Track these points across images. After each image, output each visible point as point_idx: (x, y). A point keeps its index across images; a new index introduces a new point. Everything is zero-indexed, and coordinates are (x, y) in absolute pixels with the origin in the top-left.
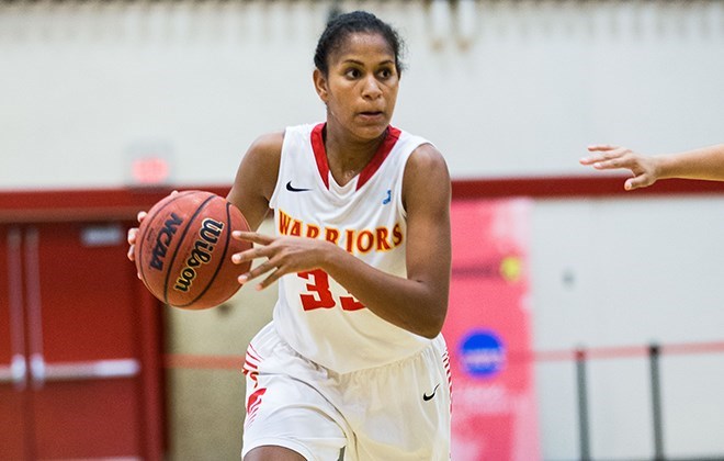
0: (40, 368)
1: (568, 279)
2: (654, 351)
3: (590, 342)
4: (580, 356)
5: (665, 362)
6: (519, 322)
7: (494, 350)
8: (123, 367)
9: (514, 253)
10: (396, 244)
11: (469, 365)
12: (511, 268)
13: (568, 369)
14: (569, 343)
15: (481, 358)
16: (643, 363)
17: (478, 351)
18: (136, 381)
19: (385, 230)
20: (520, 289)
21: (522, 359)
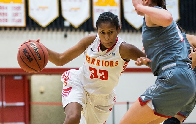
0: (5, 104)
2: (128, 103)
8: (21, 104)
10: (116, 65)
16: (126, 105)
18: (24, 107)
19: (113, 62)
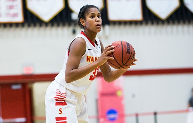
1: (134, 96)
2: (155, 114)
3: (139, 111)
4: (137, 115)
5: (158, 116)
6: (121, 107)
7: (115, 114)
9: (120, 89)
11: (109, 118)
12: (119, 93)
13: (134, 118)
14: (134, 112)
15: (112, 116)
16: (153, 117)
17: (111, 114)
20: (121, 99)
21: (122, 116)
